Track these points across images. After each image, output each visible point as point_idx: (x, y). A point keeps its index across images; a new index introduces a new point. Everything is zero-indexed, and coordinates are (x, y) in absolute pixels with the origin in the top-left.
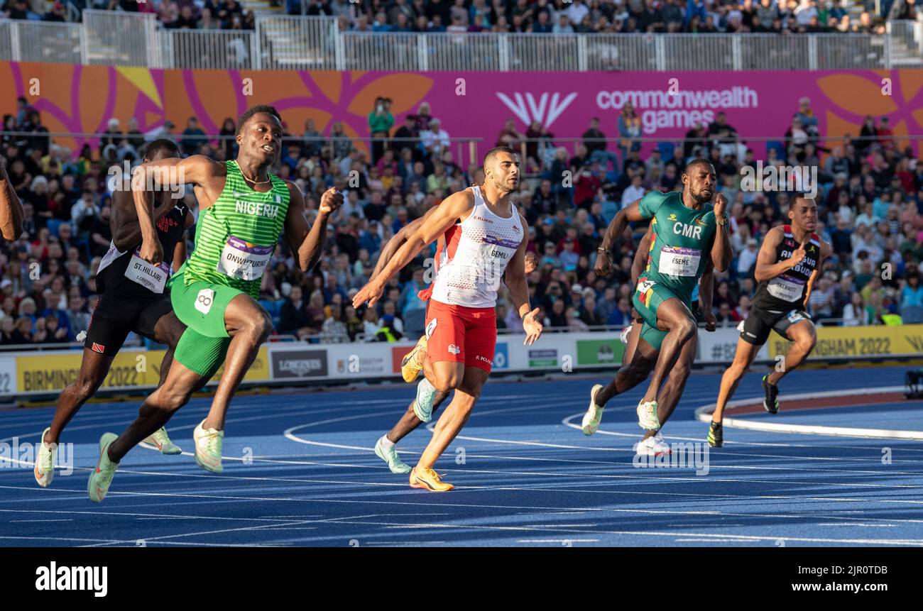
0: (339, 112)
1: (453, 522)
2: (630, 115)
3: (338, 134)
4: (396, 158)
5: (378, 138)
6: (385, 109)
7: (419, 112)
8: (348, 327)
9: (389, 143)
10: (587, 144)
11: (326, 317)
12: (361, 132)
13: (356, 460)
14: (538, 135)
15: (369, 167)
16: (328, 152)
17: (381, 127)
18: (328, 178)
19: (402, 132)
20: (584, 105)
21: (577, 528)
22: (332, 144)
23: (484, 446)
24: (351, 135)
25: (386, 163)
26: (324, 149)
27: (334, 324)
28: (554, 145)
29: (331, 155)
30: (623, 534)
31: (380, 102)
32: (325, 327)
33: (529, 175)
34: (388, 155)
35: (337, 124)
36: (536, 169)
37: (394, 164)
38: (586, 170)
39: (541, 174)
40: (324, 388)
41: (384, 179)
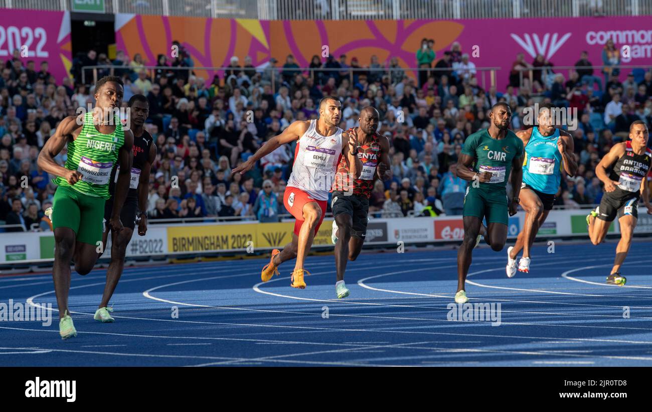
0: (395, 50)
1: (485, 348)
2: (612, 49)
3: (394, 66)
4: (437, 83)
5: (423, 68)
6: (428, 47)
7: (451, 49)
8: (402, 206)
9: (431, 72)
10: (578, 71)
11: (385, 198)
12: (411, 64)
13: (411, 303)
14: (542, 64)
15: (417, 89)
16: (387, 79)
17: (426, 60)
18: (386, 98)
19: (441, 64)
20: (577, 41)
21: (578, 354)
22: (390, 73)
23: (504, 292)
24: (403, 66)
25: (429, 87)
26: (384, 77)
27: (391, 203)
28: (554, 72)
29: (389, 81)
30: (613, 359)
31: (425, 42)
32: (385, 206)
33: (534, 94)
34: (431, 81)
35: (394, 59)
36: (540, 89)
37: (435, 88)
38: (577, 90)
39: (543, 93)
40: (385, 250)
41: (428, 98)
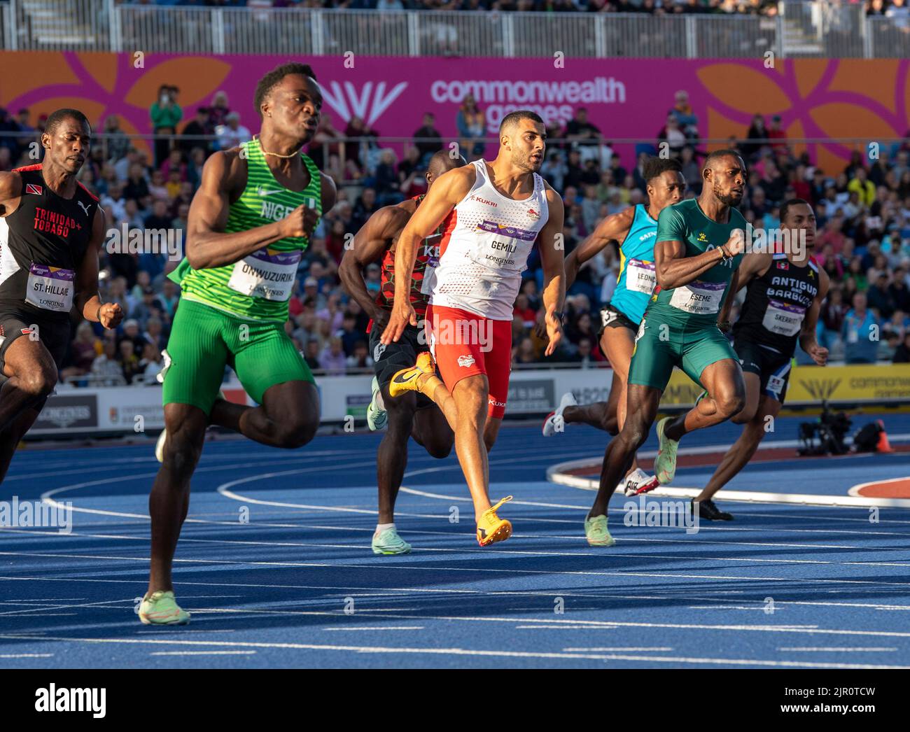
0: (115, 102)
1: (247, 606)
2: (472, 110)
3: (112, 130)
4: (185, 160)
5: (162, 135)
6: (171, 100)
7: (213, 104)
8: (123, 366)
9: (176, 142)
10: (419, 145)
11: (96, 355)
12: (142, 128)
13: (130, 531)
14: (360, 133)
15: (151, 171)
16: (100, 152)
17: (166, 122)
18: (99, 183)
19: (192, 128)
20: (416, 98)
21: (398, 613)
22: (104, 141)
23: (290, 512)
24: (128, 131)
25: (173, 166)
27: (106, 362)
28: (380, 146)
29: (104, 155)
30: (453, 620)
31: (165, 91)
32: (96, 367)
33: (348, 182)
34: (175, 156)
35: (112, 117)
36: (356, 174)
37: (182, 168)
38: (419, 176)
39: (363, 181)
40: (94, 442)
41: (169, 185)
